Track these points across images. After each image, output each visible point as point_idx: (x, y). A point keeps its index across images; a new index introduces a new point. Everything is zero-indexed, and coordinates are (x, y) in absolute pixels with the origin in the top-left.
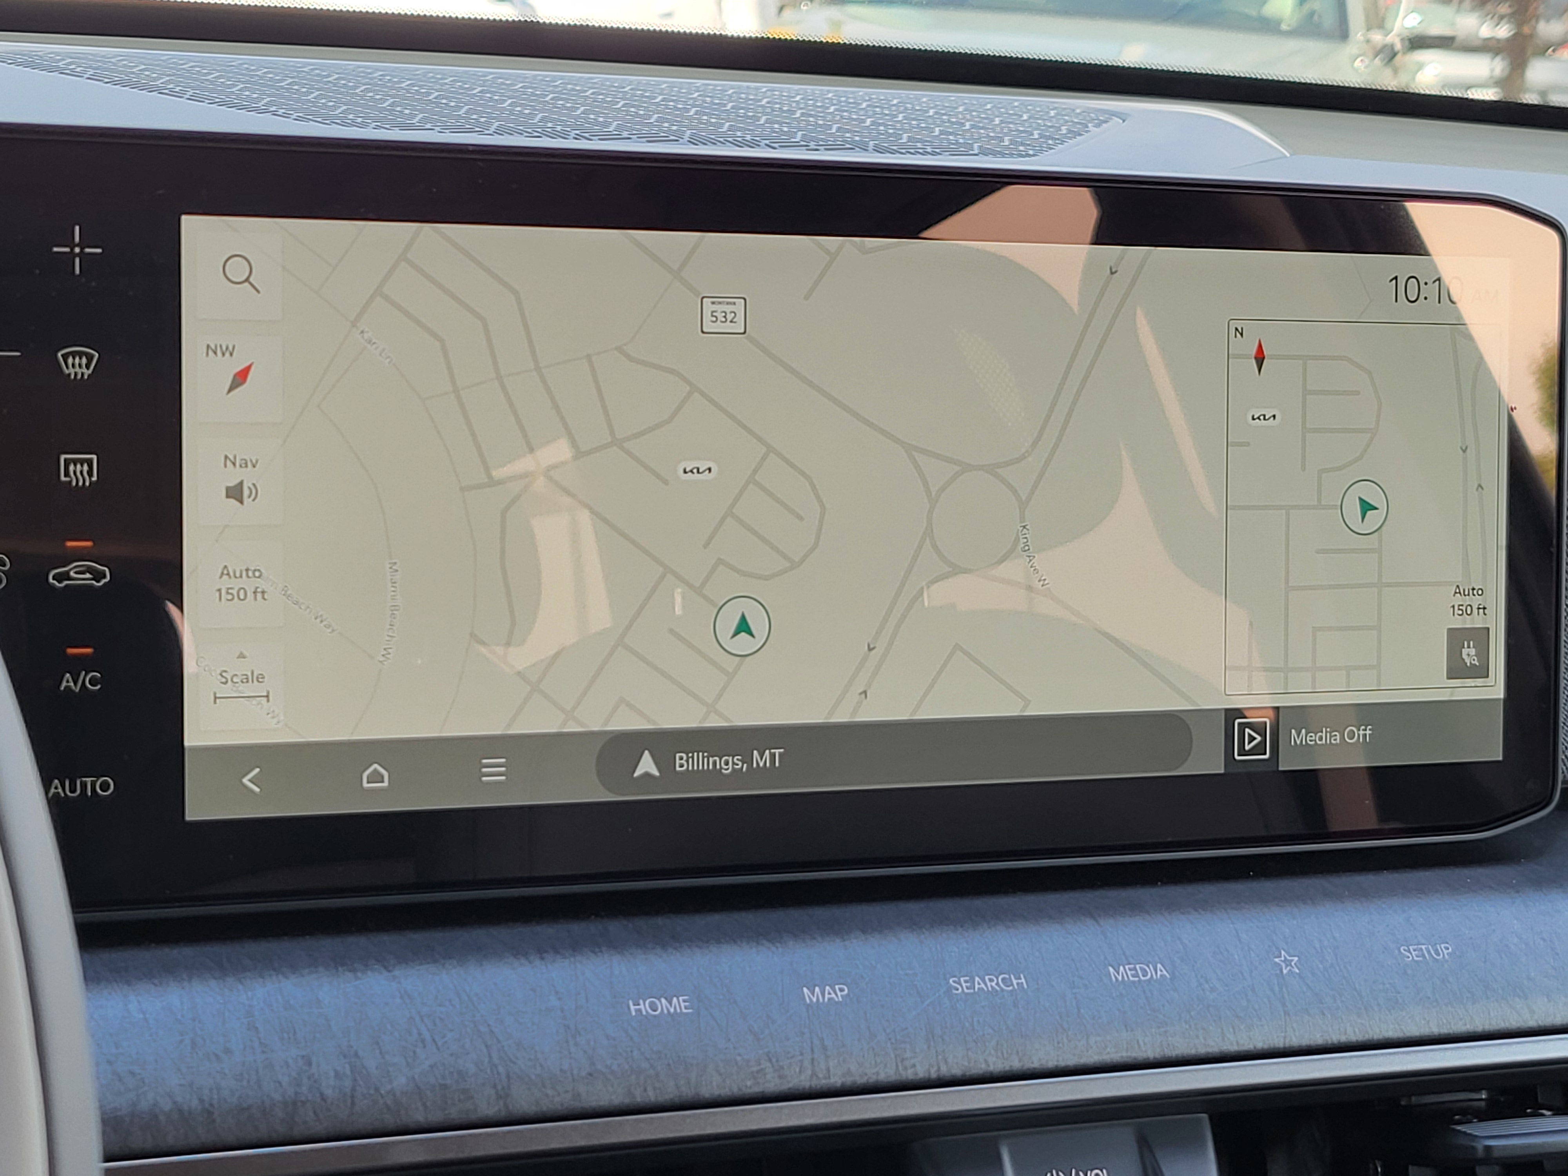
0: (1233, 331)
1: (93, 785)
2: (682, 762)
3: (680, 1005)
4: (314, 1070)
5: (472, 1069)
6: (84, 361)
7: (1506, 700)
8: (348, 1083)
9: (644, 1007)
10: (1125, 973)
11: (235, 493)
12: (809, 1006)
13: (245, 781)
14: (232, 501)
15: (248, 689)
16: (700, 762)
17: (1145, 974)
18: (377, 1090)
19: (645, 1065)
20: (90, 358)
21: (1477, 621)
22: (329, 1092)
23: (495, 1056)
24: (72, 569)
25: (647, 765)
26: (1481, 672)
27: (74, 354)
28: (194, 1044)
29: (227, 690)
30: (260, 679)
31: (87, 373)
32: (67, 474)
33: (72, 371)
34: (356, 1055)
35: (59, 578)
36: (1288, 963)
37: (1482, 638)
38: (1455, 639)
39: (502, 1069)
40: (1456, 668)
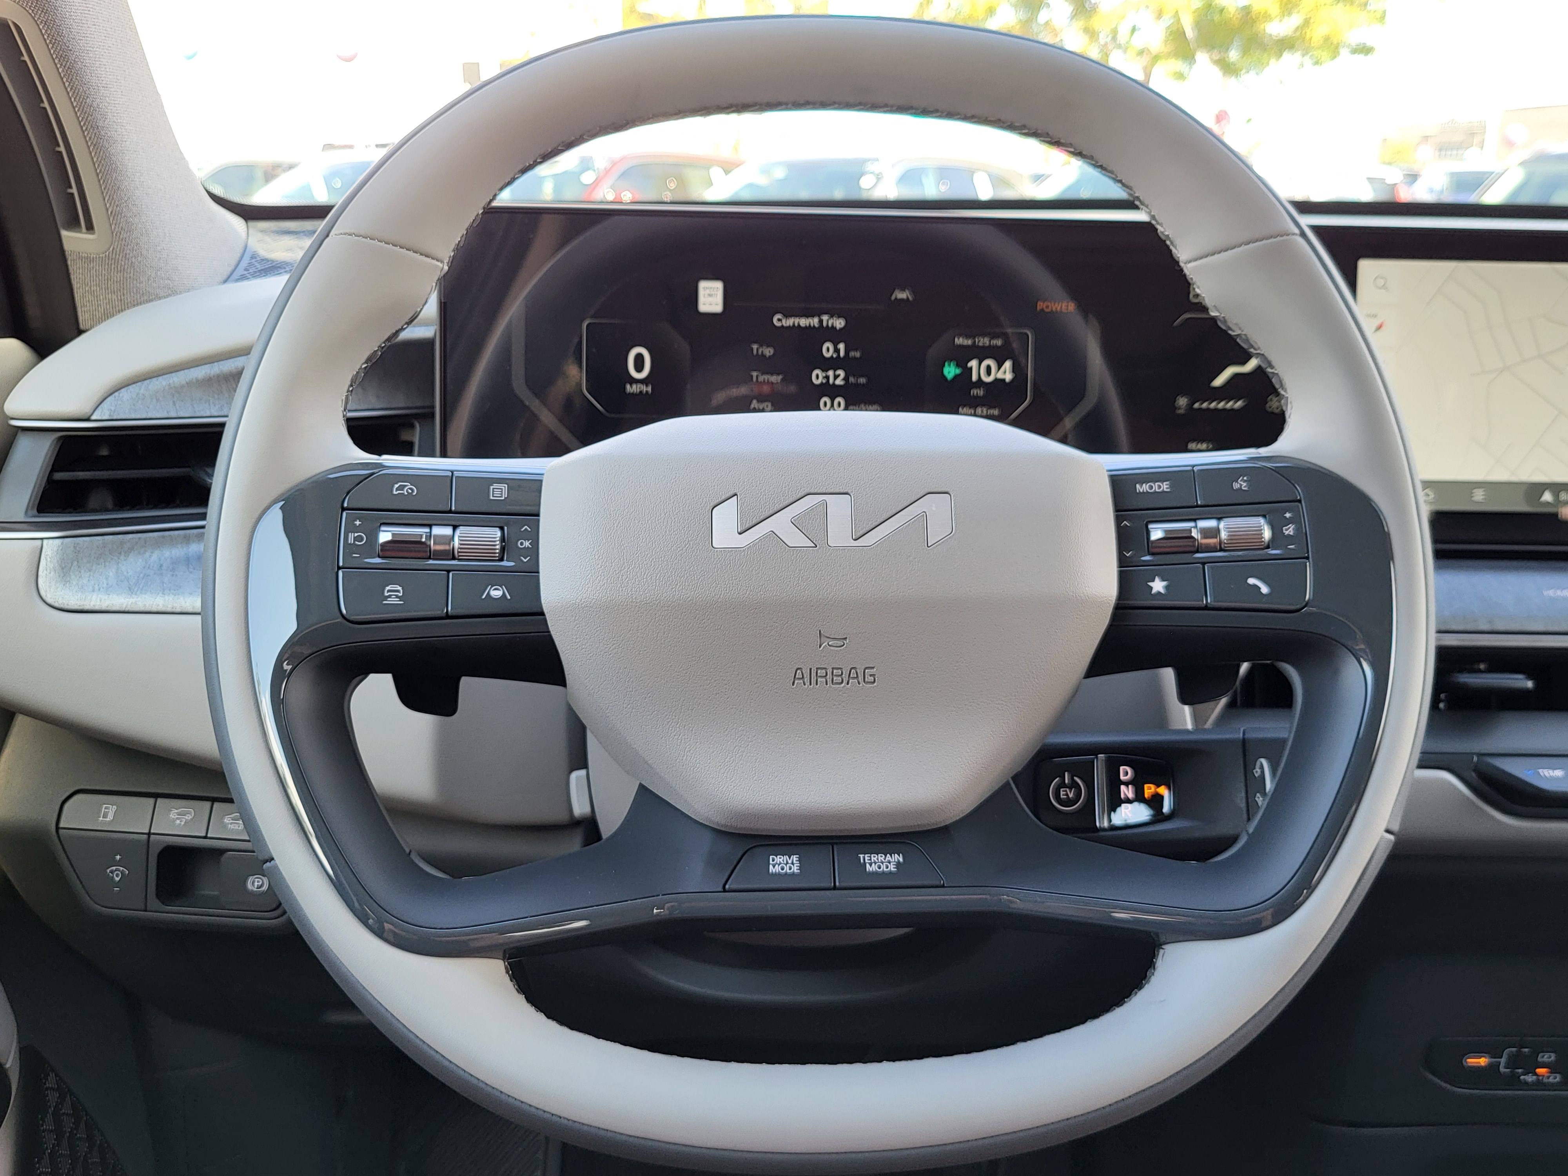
2: (1562, 497)
5: (1475, 610)
25: (1547, 497)
39: (1489, 611)
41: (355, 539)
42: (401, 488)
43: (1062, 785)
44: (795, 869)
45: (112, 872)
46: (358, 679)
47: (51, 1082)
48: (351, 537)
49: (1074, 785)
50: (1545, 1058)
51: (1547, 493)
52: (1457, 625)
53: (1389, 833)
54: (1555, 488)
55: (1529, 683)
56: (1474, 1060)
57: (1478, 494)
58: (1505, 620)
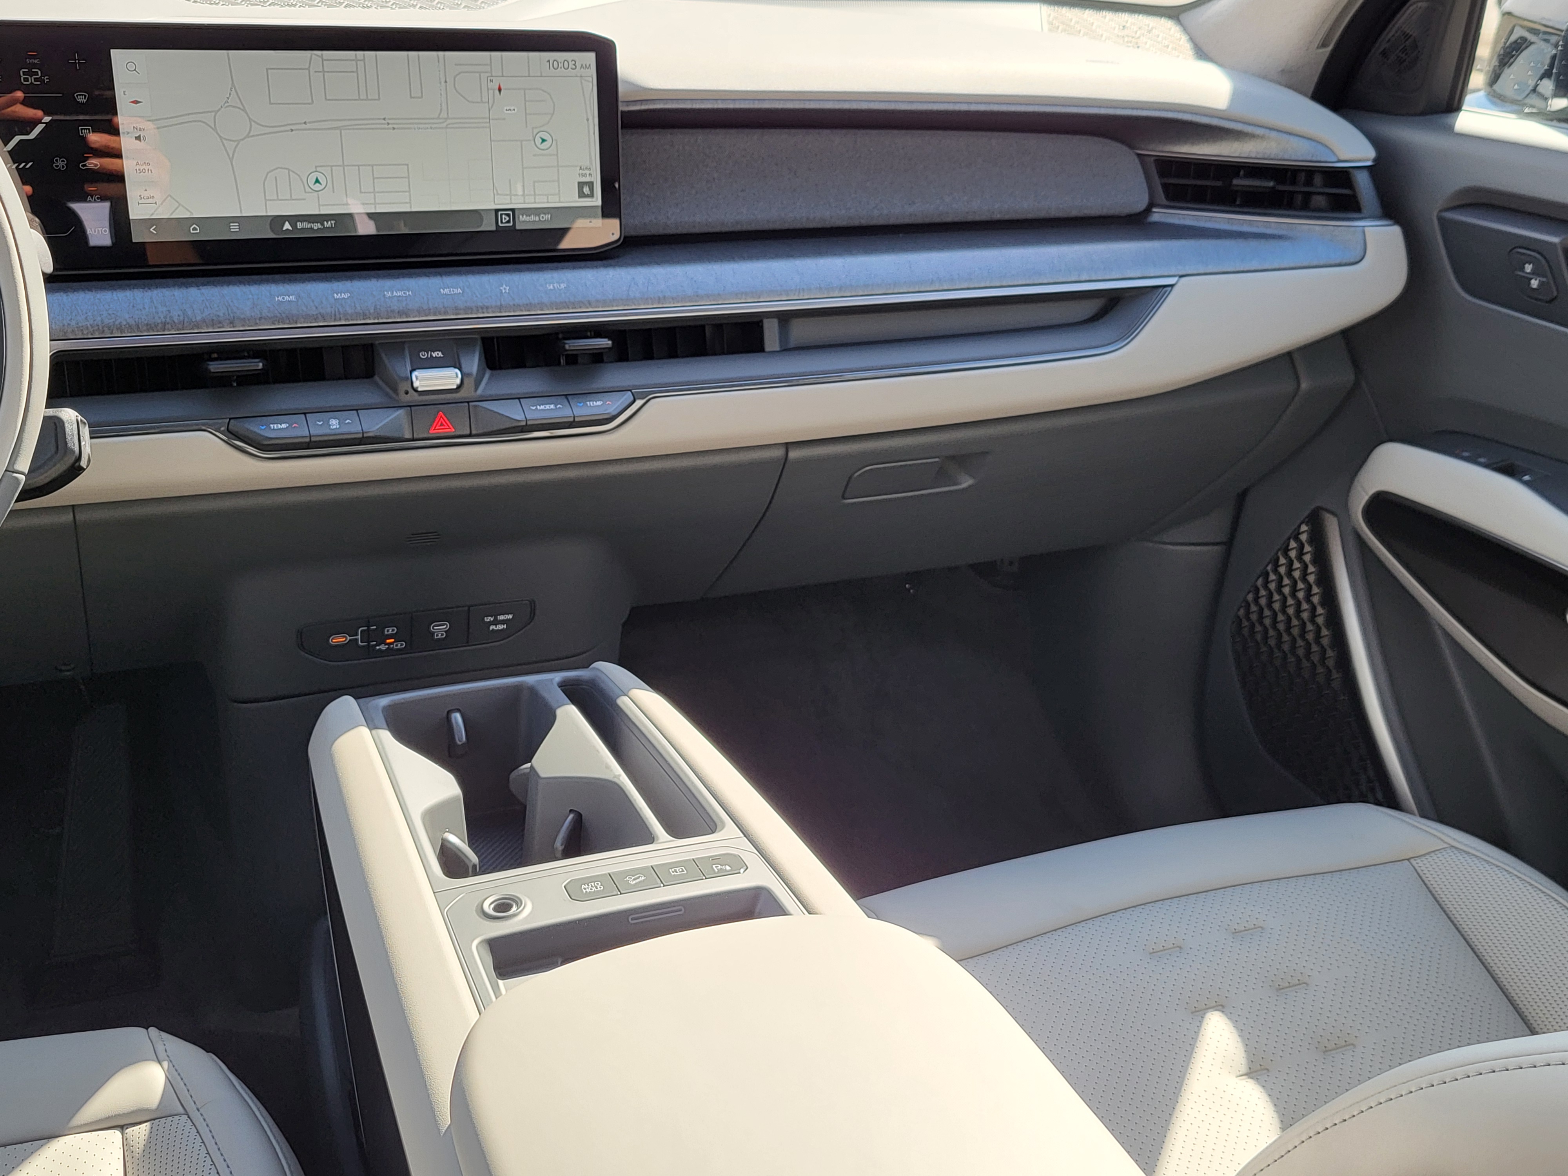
0: (489, 81)
1: (101, 230)
2: (299, 225)
3: (292, 298)
4: (171, 314)
5: (222, 315)
6: (83, 97)
7: (602, 206)
8: (182, 318)
9: (280, 298)
10: (447, 291)
11: (138, 138)
12: (335, 299)
13: (151, 230)
14: (138, 141)
15: (150, 201)
16: (307, 225)
17: (453, 291)
18: (191, 320)
19: (279, 315)
20: (85, 96)
21: (588, 179)
22: (176, 321)
23: (230, 311)
25: (287, 226)
26: (592, 195)
27: (80, 95)
28: (133, 306)
29: (141, 201)
30: (153, 197)
31: (85, 101)
32: (82, 133)
33: (80, 100)
34: (185, 310)
35: (83, 166)
36: (505, 289)
37: (591, 185)
38: (581, 185)
39: (232, 315)
40: (582, 195)
50: (390, 631)
51: (287, 223)
52: (207, 327)
53: (13, 472)
54: (294, 219)
55: (261, 364)
56: (338, 640)
57: (234, 227)
58: (243, 321)
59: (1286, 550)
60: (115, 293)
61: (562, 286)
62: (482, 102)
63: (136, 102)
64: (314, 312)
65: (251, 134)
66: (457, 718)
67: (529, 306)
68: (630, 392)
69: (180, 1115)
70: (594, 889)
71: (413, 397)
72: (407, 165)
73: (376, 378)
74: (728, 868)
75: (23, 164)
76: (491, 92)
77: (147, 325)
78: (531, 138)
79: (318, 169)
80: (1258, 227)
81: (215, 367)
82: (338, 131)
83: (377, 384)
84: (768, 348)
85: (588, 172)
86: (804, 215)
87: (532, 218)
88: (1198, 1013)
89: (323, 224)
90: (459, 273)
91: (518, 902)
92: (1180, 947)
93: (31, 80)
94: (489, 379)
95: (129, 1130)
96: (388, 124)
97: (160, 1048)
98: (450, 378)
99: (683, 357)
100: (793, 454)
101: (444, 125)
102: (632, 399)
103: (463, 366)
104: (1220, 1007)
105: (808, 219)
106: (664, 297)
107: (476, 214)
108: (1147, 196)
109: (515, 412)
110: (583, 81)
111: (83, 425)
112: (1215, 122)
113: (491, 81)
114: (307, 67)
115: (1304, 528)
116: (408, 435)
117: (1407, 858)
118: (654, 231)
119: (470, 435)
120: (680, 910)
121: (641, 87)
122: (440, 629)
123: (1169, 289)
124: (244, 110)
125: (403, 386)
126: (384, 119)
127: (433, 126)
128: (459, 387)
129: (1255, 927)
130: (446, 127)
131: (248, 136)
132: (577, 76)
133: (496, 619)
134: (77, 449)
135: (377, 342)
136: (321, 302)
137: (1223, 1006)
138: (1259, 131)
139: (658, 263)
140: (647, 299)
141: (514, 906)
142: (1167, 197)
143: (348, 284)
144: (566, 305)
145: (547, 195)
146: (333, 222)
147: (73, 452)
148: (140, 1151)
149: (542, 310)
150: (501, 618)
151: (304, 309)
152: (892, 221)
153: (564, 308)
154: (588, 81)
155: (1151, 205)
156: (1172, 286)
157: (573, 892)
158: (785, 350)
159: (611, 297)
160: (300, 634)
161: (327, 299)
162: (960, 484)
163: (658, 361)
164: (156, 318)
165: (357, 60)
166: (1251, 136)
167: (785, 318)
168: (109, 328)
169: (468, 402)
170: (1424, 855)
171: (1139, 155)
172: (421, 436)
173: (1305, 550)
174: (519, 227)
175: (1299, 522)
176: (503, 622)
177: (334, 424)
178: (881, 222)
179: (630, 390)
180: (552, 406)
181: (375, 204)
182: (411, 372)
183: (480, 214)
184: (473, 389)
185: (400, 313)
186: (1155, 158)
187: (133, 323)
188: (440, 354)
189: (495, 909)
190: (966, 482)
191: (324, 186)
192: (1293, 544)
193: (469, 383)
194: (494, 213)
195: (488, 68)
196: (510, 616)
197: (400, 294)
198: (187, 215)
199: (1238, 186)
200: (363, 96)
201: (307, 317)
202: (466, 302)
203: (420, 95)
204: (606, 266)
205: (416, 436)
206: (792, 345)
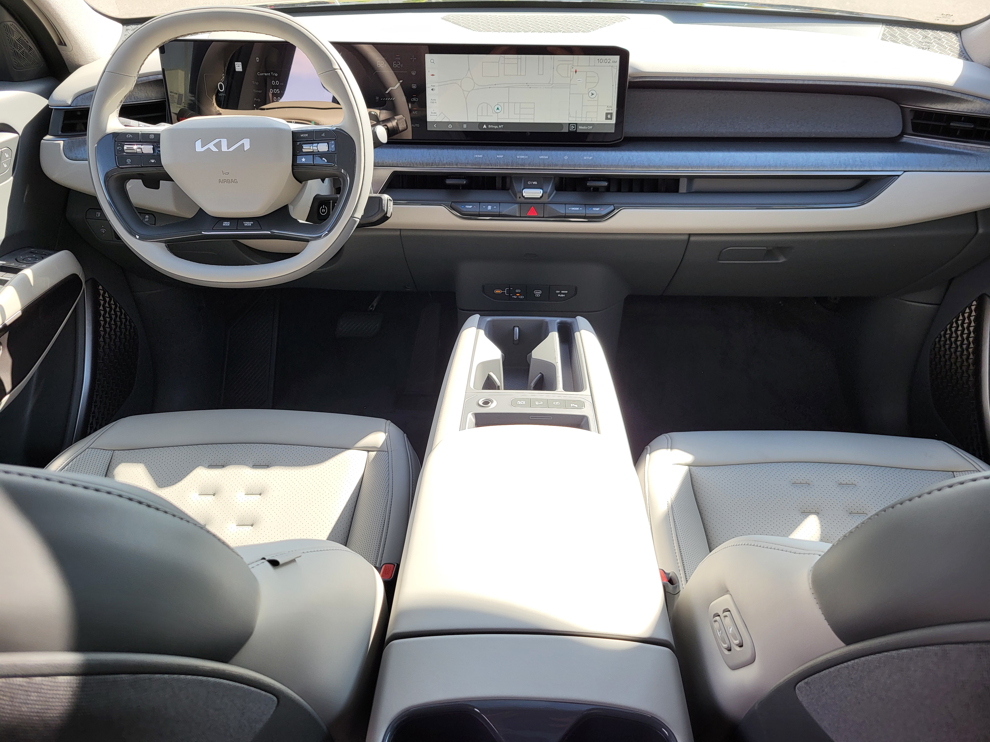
2: (489, 126)
3: (481, 156)
5: (453, 161)
7: (616, 123)
9: (476, 156)
10: (542, 157)
11: (432, 90)
12: (497, 158)
13: (434, 126)
15: (435, 114)
16: (492, 126)
17: (545, 157)
20: (415, 72)
21: (610, 112)
22: (437, 162)
24: (414, 99)
25: (485, 126)
26: (611, 119)
27: (413, 72)
29: (432, 114)
31: (415, 74)
33: (413, 74)
36: (566, 158)
37: (611, 114)
38: (607, 114)
39: (457, 161)
40: (607, 118)
41: (119, 148)
42: (128, 136)
43: (322, 208)
44: (229, 225)
45: (102, 230)
46: (127, 181)
47: (100, 287)
48: (118, 148)
49: (325, 208)
50: (518, 291)
51: (485, 125)
52: (448, 165)
53: (353, 218)
54: (487, 124)
55: (465, 182)
56: (498, 291)
57: (465, 126)
58: (461, 164)
59: (963, 312)
60: (417, 150)
61: (591, 158)
62: (568, 77)
63: (433, 75)
64: (488, 162)
65: (475, 88)
66: (517, 329)
67: (575, 165)
68: (613, 206)
69: (386, 452)
70: (522, 403)
71: (522, 200)
72: (534, 103)
73: (510, 191)
74: (576, 406)
75: (391, 99)
76: (572, 73)
77: (426, 163)
78: (587, 93)
79: (499, 104)
80: (960, 148)
81: (448, 182)
82: (508, 88)
83: (509, 193)
84: (680, 191)
85: (610, 108)
86: (713, 131)
87: (584, 128)
88: (806, 513)
89: (498, 126)
90: (549, 150)
91: (492, 402)
92: (809, 484)
93: (397, 66)
94: (555, 194)
95: (370, 453)
96: (528, 86)
97: (387, 428)
98: (538, 193)
99: (646, 192)
100: (692, 239)
101: (551, 87)
102: (613, 208)
103: (544, 189)
104: (817, 513)
105: (714, 133)
106: (634, 165)
107: (561, 125)
108: (901, 129)
109: (561, 210)
110: (613, 69)
111: (390, 201)
112: (945, 93)
113: (573, 68)
114: (498, 61)
115: (975, 303)
116: (518, 215)
117: (953, 470)
118: (640, 135)
119: (543, 217)
120: (551, 418)
121: (641, 71)
122: (538, 293)
123: (897, 177)
124: (473, 79)
125: (519, 195)
126: (527, 84)
127: (546, 87)
128: (541, 197)
129: (852, 484)
130: (552, 88)
131: (473, 90)
132: (610, 66)
133: (560, 292)
134: (386, 210)
135: (512, 176)
136: (491, 159)
137: (818, 513)
138: (970, 98)
139: (636, 150)
140: (626, 166)
141: (490, 402)
142: (914, 130)
143: (503, 152)
144: (590, 166)
145: (592, 118)
146: (503, 126)
147: (384, 211)
148: (371, 460)
149: (580, 168)
150: (563, 292)
151: (485, 161)
152: (757, 135)
153: (589, 167)
154: (615, 68)
155: (903, 133)
156: (899, 176)
157: (514, 403)
158: (688, 193)
159: (610, 164)
160: (483, 287)
161: (494, 157)
162: (779, 260)
163: (635, 193)
164: (430, 161)
165: (518, 59)
166: (966, 101)
167: (691, 179)
168: (413, 164)
169: (544, 204)
170: (962, 472)
171: (901, 107)
172: (523, 216)
173: (972, 315)
174: (578, 131)
175: (973, 300)
176: (563, 294)
177: (489, 208)
178: (751, 136)
179: (613, 205)
180: (578, 209)
181: (520, 119)
182: (523, 190)
183: (562, 125)
184: (547, 197)
185: (521, 165)
186: (910, 109)
187: (421, 162)
188: (536, 183)
189: (483, 403)
190: (782, 260)
191: (500, 111)
192: (967, 310)
193: (546, 196)
194: (568, 125)
195: (572, 62)
196: (567, 292)
197: (523, 157)
198: (448, 120)
199: (952, 126)
200: (519, 74)
201: (485, 164)
202: (549, 162)
203: (542, 74)
204: (612, 150)
205: (521, 216)
206: (693, 191)
